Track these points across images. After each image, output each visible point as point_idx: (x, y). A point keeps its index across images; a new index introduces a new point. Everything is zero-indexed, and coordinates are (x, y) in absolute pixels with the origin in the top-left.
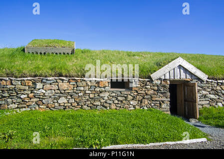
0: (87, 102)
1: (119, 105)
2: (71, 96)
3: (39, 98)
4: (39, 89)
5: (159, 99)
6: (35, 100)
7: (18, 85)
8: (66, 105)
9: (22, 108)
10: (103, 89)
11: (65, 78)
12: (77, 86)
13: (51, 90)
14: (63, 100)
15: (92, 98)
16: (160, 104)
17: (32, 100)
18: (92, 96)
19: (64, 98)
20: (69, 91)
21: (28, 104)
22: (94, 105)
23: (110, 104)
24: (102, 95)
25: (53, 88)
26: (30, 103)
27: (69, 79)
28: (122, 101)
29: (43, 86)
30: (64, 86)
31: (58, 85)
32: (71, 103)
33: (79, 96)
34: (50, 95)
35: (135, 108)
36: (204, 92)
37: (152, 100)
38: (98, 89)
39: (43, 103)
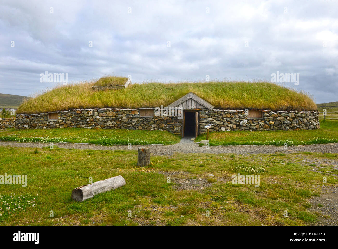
0: (124, 125)
1: (144, 127)
2: (114, 120)
3: (96, 121)
4: (96, 116)
5: (172, 124)
6: (94, 122)
7: (85, 113)
8: (111, 126)
9: (88, 127)
10: (134, 116)
11: (110, 109)
12: (118, 114)
13: (103, 116)
14: (109, 123)
15: (127, 122)
16: (173, 127)
17: (92, 122)
18: (127, 120)
19: (110, 121)
20: (113, 117)
21: (90, 125)
22: (128, 127)
23: (138, 126)
24: (133, 120)
25: (103, 115)
26: (91, 124)
27: (113, 110)
28: (146, 124)
29: (98, 114)
30: (111, 114)
31: (107, 113)
32: (114, 125)
33: (119, 120)
34: (102, 120)
35: (155, 129)
36: (210, 119)
37: (168, 125)
38: (131, 116)
39: (98, 125)
